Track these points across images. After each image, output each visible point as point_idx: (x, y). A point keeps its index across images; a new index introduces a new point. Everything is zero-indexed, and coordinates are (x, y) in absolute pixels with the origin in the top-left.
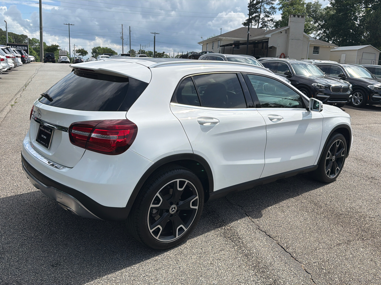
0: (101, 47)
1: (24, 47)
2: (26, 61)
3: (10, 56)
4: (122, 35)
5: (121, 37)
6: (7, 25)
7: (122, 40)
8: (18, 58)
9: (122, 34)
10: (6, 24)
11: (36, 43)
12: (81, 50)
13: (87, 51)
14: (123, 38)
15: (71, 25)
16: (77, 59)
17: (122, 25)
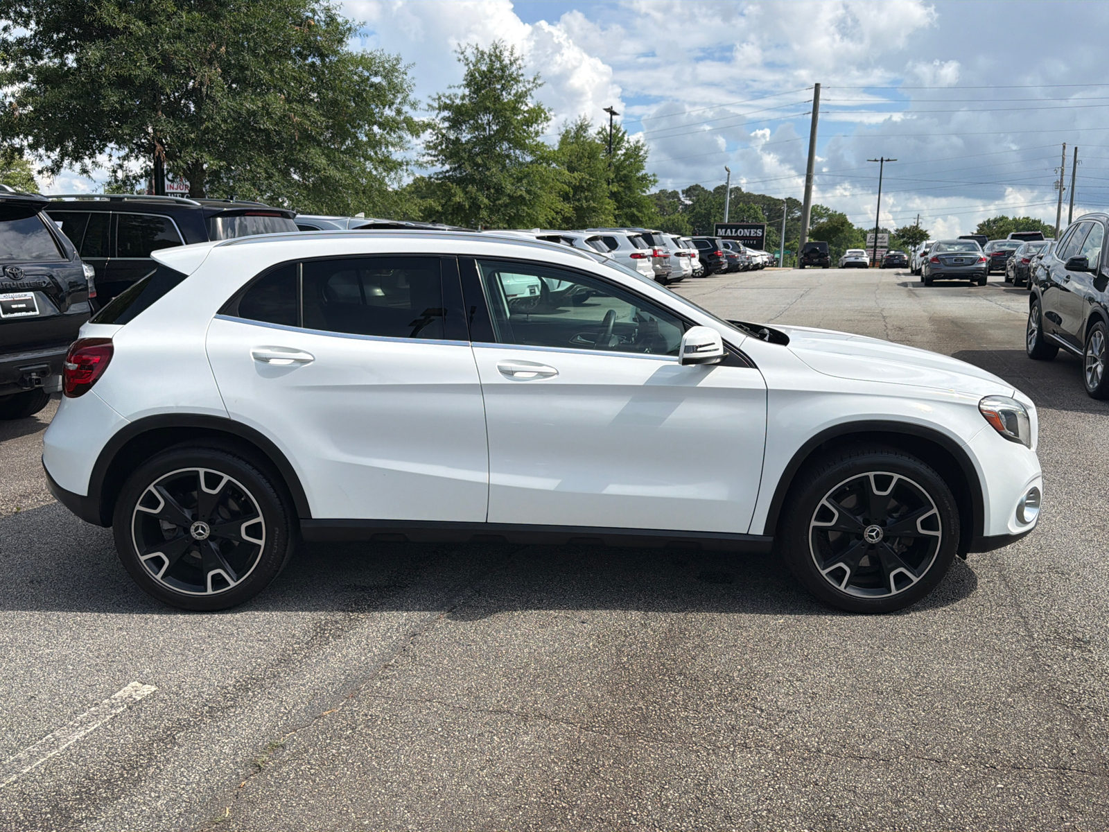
0: (1007, 218)
1: (755, 230)
2: (723, 264)
3: (643, 254)
4: (1062, 175)
5: (1058, 182)
6: (730, 179)
7: (1058, 191)
8: (681, 258)
9: (1059, 173)
10: (729, 174)
11: (821, 217)
12: (909, 230)
13: (926, 231)
14: (1061, 186)
15: (888, 160)
16: (889, 256)
17: (1064, 147)
